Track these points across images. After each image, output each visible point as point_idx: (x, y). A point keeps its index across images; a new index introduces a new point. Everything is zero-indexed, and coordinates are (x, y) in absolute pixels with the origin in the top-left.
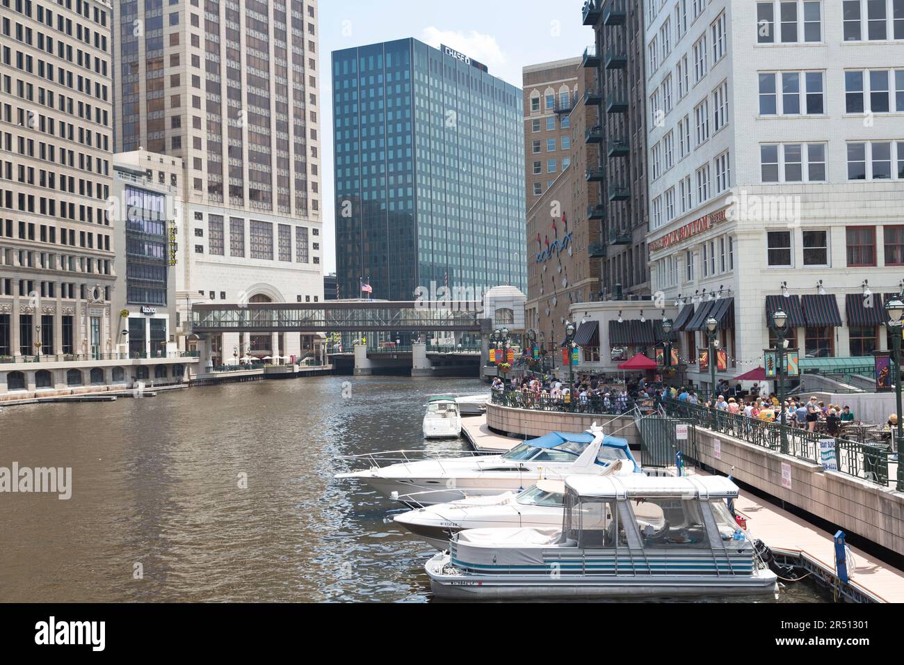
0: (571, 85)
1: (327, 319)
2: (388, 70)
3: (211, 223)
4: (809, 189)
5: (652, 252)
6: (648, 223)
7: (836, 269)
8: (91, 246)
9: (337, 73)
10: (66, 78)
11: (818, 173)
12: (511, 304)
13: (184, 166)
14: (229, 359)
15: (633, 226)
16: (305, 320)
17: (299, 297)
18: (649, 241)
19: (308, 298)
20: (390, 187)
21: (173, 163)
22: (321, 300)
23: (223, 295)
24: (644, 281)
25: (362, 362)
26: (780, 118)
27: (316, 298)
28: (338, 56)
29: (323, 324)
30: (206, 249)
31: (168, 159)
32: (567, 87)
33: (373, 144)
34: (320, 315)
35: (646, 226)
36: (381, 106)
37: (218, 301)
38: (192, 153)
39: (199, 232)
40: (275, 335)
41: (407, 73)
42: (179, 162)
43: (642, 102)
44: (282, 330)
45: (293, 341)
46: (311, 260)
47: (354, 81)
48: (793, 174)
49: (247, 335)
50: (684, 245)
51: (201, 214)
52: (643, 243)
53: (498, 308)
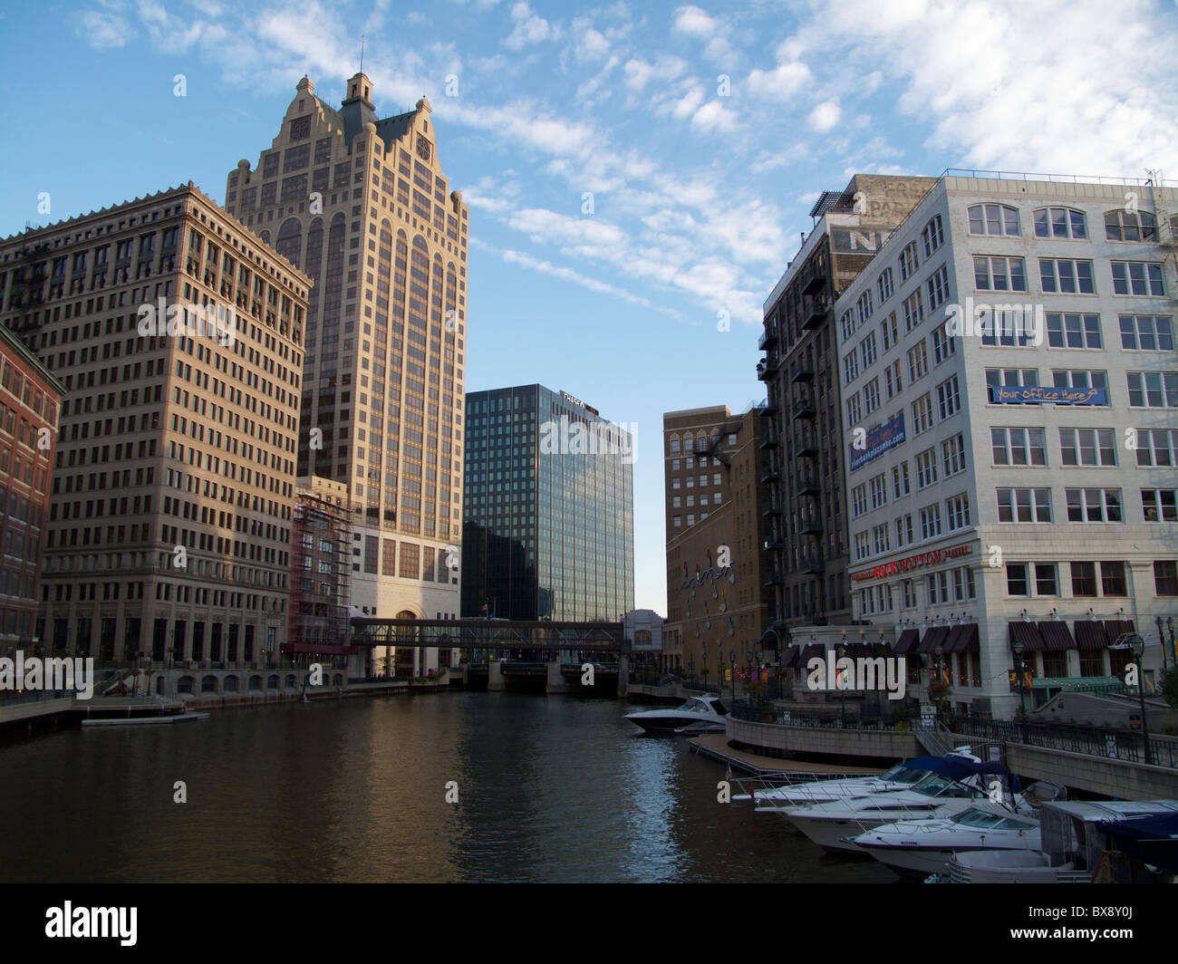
0: (708, 430)
1: (462, 636)
2: (515, 411)
3: (368, 543)
4: (1039, 529)
5: (853, 582)
6: (849, 555)
7: (1065, 599)
8: (273, 562)
9: (469, 413)
10: (251, 403)
11: (1045, 515)
12: (649, 626)
13: (349, 491)
14: (379, 670)
15: (826, 558)
16: (445, 636)
17: (439, 615)
18: (850, 571)
19: (446, 615)
20: (514, 515)
21: (339, 488)
22: (458, 617)
23: (374, 610)
24: (842, 607)
25: (496, 676)
26: (1010, 468)
27: (453, 615)
28: (471, 398)
29: (458, 640)
30: (362, 568)
31: (335, 484)
32: (704, 432)
33: (499, 476)
34: (455, 631)
35: (845, 558)
36: (508, 443)
37: (370, 616)
38: (355, 479)
39: (357, 552)
40: (417, 649)
41: (532, 414)
42: (344, 487)
43: (839, 450)
44: (423, 644)
45: (432, 654)
46: (450, 580)
47: (484, 420)
48: (1025, 515)
49: (393, 649)
50: (904, 576)
51: (359, 535)
52: (842, 573)
53: (638, 629)
